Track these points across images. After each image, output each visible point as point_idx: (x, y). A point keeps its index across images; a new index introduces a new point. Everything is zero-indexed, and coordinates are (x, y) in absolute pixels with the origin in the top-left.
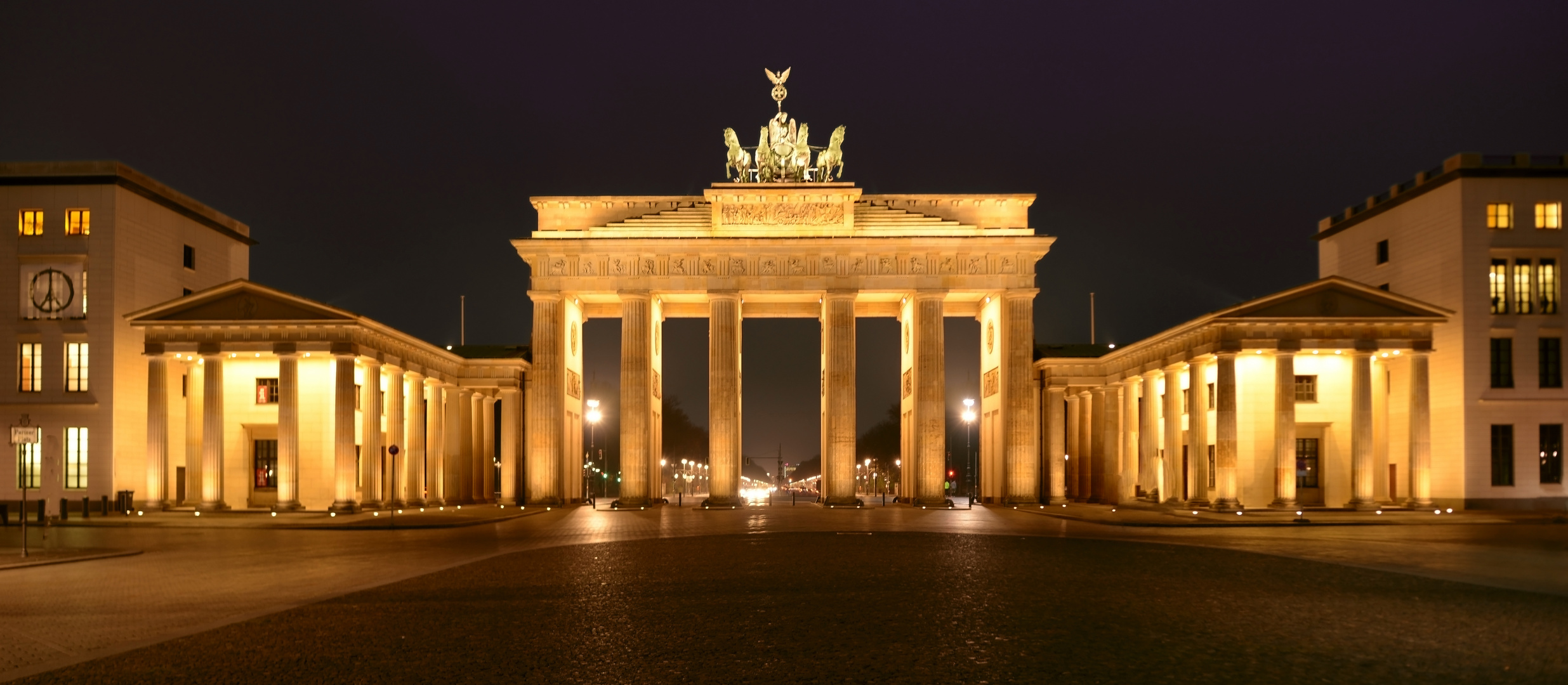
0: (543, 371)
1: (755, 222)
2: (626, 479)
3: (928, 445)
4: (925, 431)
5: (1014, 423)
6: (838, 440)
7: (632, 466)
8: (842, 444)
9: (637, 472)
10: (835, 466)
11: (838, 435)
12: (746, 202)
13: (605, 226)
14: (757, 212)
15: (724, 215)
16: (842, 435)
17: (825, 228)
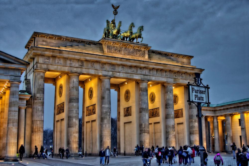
0: (40, 101)
1: (118, 53)
2: (72, 146)
3: (172, 134)
4: (171, 129)
5: (194, 127)
6: (145, 132)
7: (75, 140)
8: (147, 133)
9: (76, 143)
10: (145, 141)
11: (145, 130)
12: (115, 45)
13: (66, 47)
14: (118, 50)
15: (108, 49)
16: (147, 130)
17: (140, 58)
